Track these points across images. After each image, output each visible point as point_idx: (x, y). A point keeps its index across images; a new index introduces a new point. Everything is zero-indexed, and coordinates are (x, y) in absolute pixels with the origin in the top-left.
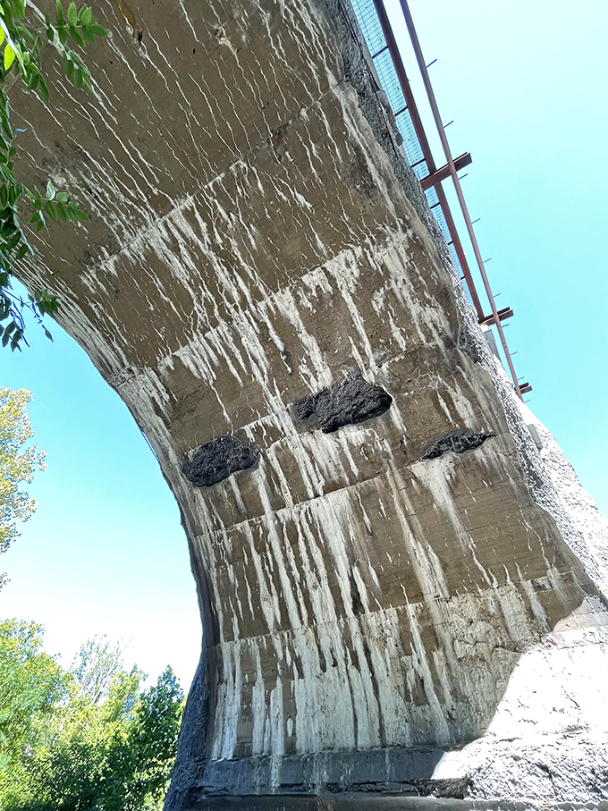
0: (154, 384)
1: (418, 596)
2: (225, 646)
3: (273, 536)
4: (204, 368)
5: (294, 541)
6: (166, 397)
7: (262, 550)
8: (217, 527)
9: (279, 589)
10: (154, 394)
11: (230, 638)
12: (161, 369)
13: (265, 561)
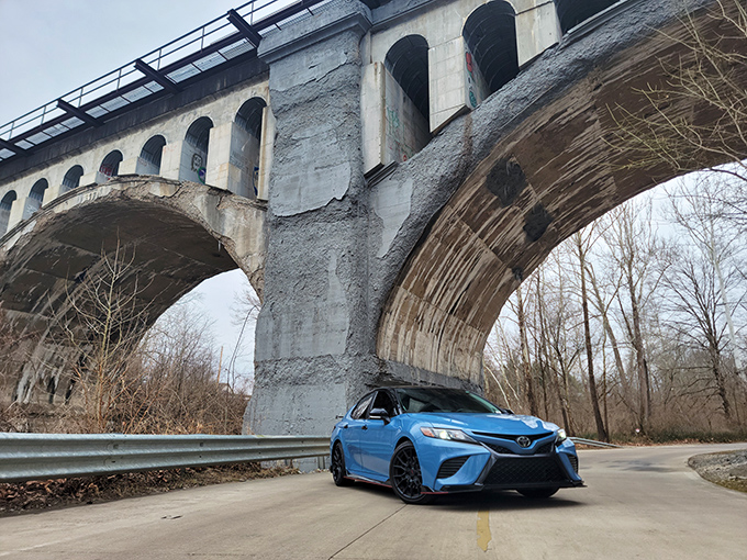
0: (578, 110)
1: (464, 320)
2: (401, 289)
3: (465, 248)
4: (578, 143)
5: (465, 260)
6: (563, 122)
7: (456, 250)
8: (460, 213)
9: (442, 278)
10: (570, 111)
11: (406, 288)
12: (589, 113)
13: (451, 256)
